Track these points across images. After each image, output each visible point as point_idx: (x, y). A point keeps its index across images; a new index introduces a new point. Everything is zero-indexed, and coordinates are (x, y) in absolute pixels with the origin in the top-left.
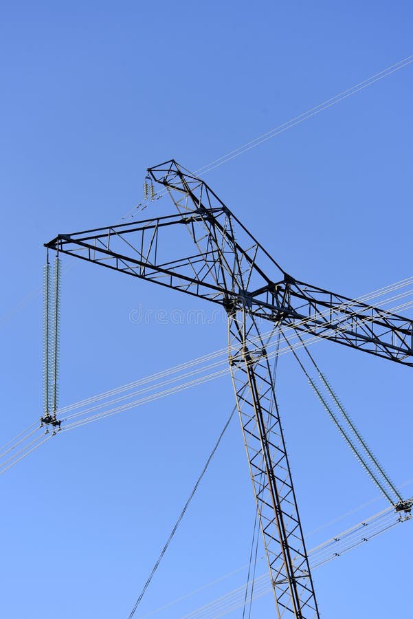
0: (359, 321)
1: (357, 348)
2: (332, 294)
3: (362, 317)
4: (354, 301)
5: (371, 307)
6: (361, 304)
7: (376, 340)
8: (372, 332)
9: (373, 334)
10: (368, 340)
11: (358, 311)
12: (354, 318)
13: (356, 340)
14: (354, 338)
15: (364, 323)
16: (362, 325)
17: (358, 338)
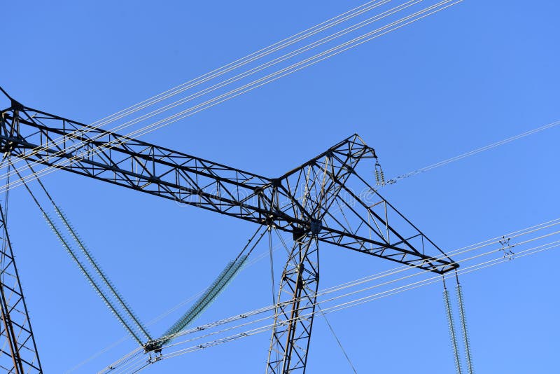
0: (95, 148)
1: (94, 177)
2: (64, 120)
3: (98, 144)
4: (90, 127)
5: (109, 132)
6: (97, 129)
7: (115, 168)
8: (109, 159)
9: (111, 161)
10: (106, 168)
11: (94, 137)
12: (91, 144)
13: (93, 169)
14: (91, 166)
15: (101, 150)
16: (99, 152)
17: (95, 167)
